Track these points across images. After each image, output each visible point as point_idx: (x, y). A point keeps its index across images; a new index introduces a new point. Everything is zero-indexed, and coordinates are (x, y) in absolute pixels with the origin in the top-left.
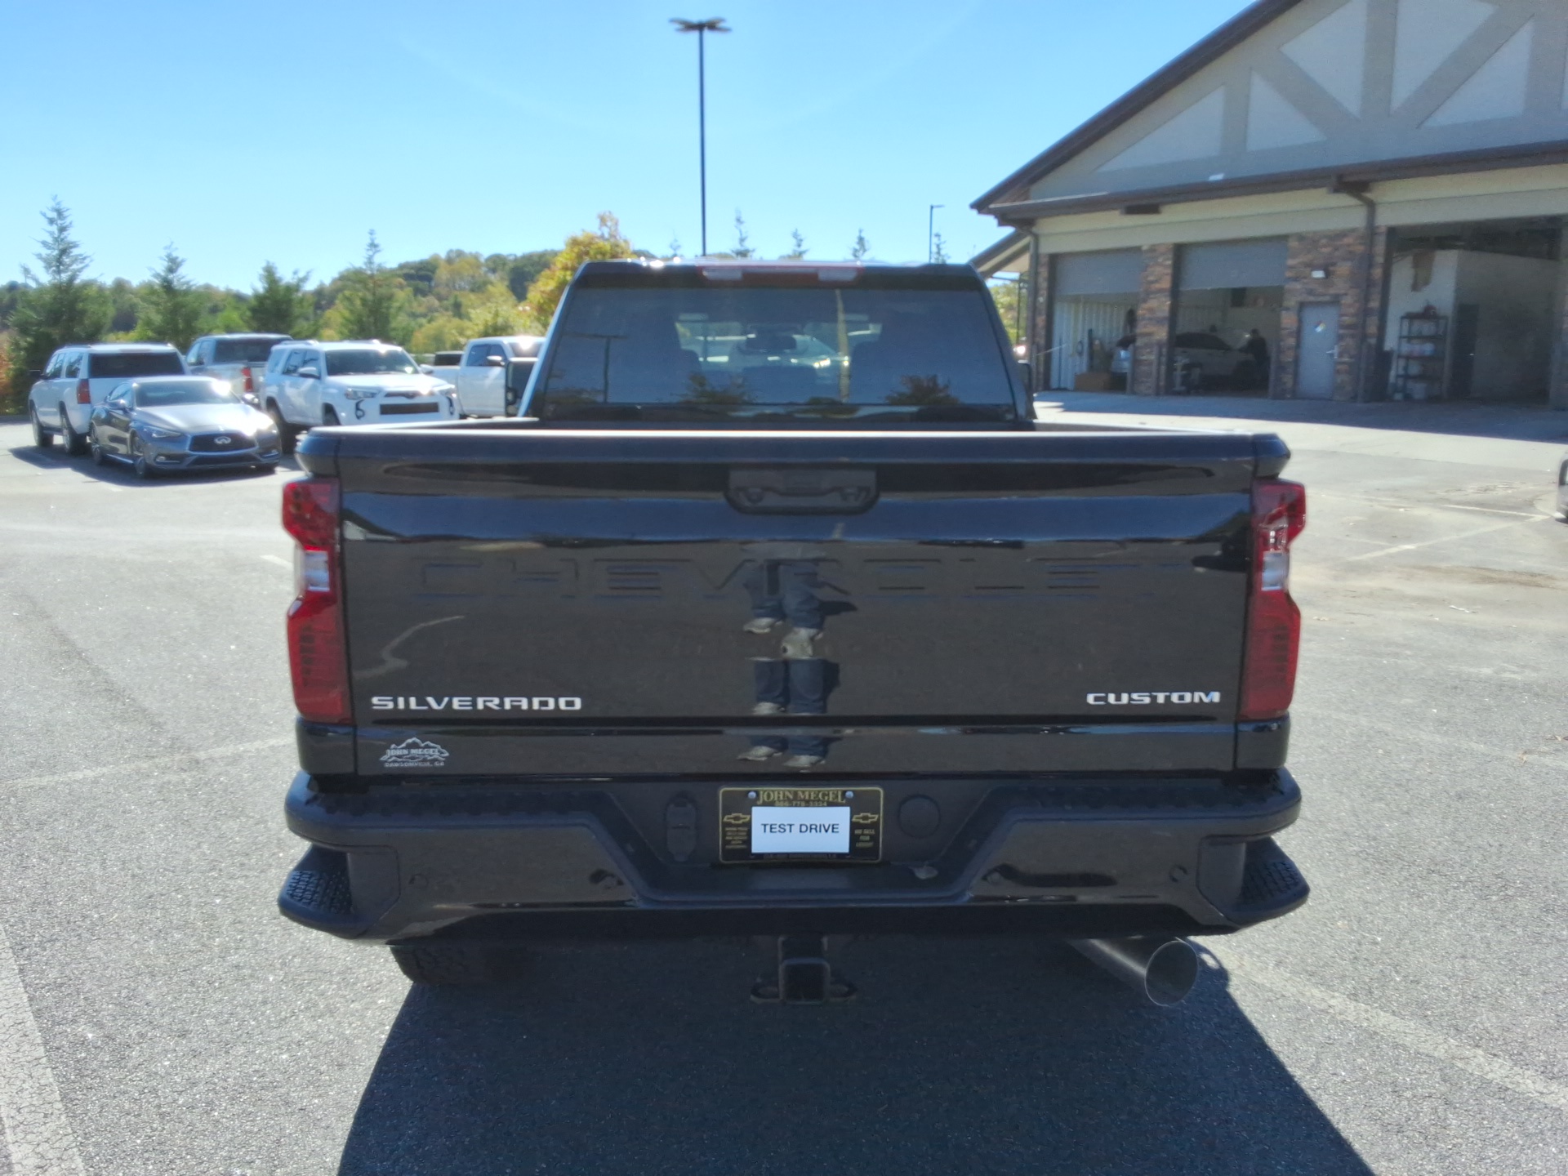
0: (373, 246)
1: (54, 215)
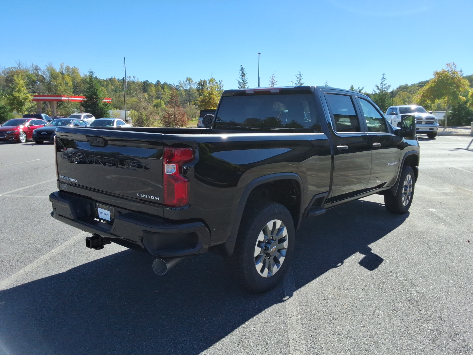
0: (384, 78)
1: (299, 76)
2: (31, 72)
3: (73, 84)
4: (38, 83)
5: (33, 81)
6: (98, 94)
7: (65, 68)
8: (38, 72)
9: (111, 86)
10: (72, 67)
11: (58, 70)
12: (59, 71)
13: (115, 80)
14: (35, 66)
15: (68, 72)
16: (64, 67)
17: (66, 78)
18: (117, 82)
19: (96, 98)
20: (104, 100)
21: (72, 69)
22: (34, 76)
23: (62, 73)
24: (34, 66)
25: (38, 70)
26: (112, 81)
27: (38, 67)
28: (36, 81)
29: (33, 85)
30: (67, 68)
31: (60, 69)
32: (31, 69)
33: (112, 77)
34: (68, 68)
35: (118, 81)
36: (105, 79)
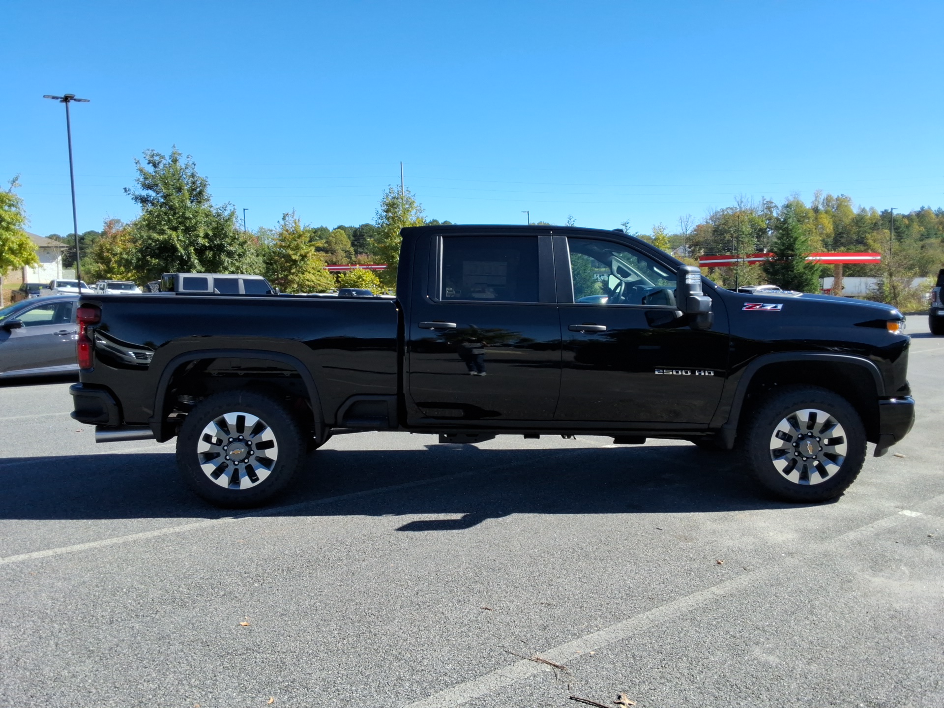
2: (760, 213)
3: (834, 230)
4: (770, 233)
5: (761, 230)
6: (796, 246)
7: (824, 200)
8: (772, 212)
9: (917, 227)
10: (836, 197)
11: (808, 205)
12: (812, 207)
13: (929, 214)
14: (767, 202)
15: (828, 206)
16: (822, 198)
17: (821, 218)
18: (934, 217)
19: (792, 256)
20: (811, 258)
21: (837, 199)
22: (762, 221)
23: (816, 210)
24: (765, 203)
25: (772, 209)
26: (923, 216)
27: (772, 203)
28: (766, 229)
29: (758, 237)
30: (827, 199)
31: (813, 202)
32: (760, 208)
33: (922, 208)
34: (829, 198)
35: (937, 215)
36: (906, 213)
